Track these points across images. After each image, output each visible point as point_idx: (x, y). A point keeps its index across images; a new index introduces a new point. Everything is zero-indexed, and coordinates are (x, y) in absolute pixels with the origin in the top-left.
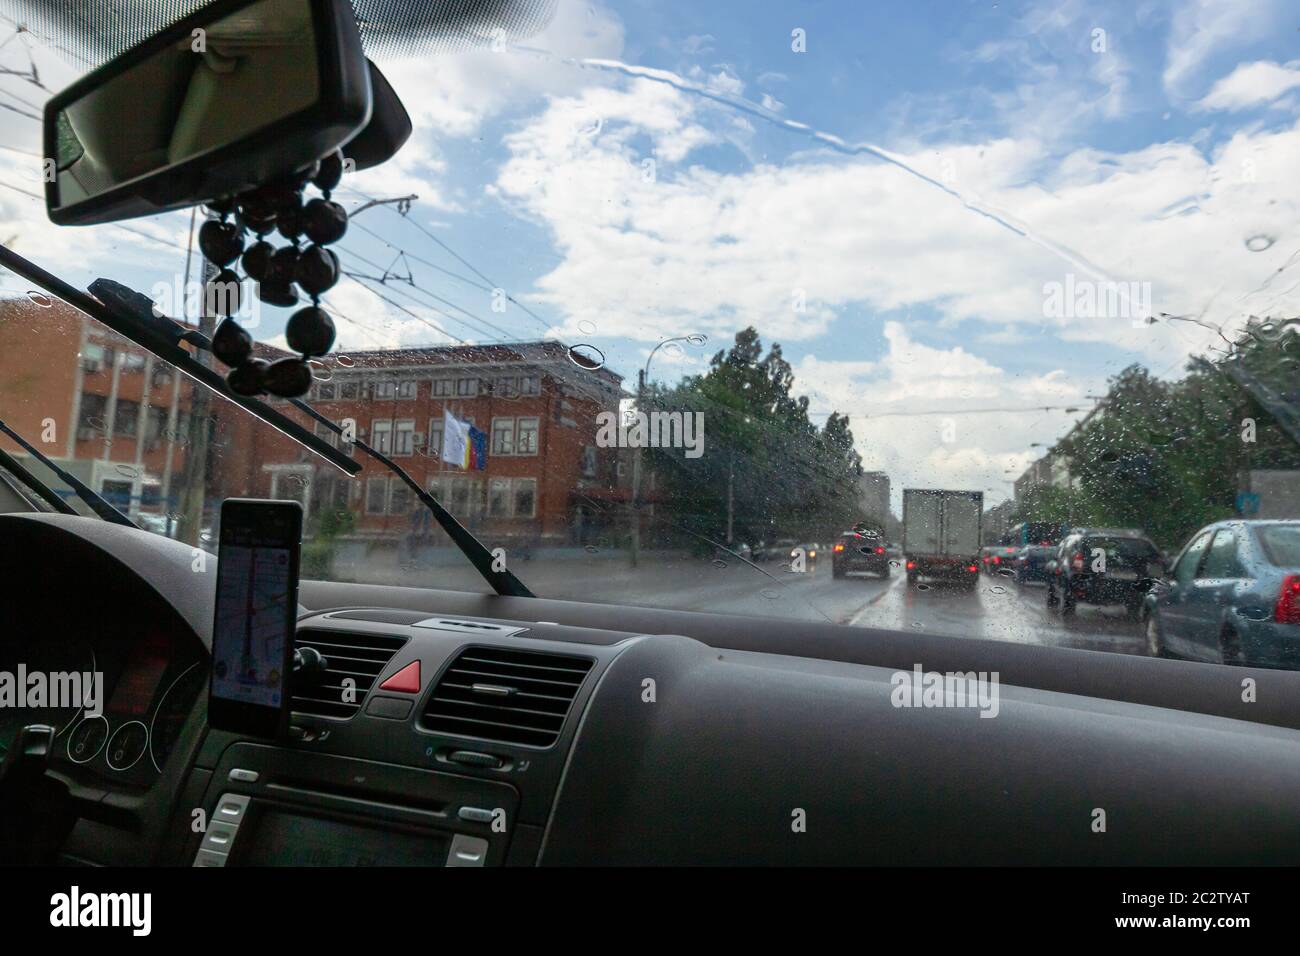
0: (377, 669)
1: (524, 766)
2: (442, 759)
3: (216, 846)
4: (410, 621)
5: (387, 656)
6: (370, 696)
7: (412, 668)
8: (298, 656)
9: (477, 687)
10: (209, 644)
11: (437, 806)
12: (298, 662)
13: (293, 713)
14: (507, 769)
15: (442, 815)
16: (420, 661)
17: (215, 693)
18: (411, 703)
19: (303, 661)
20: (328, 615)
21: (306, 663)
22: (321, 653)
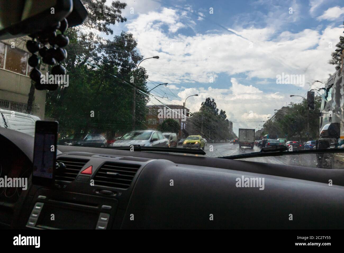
0: (80, 168)
1: (120, 194)
2: (97, 193)
3: (34, 217)
4: (90, 156)
5: (83, 165)
6: (78, 176)
7: (90, 168)
8: (58, 164)
9: (108, 173)
10: (32, 161)
11: (96, 205)
12: (57, 166)
13: (56, 180)
14: (115, 195)
15: (97, 207)
16: (92, 166)
17: (34, 175)
18: (89, 177)
19: (59, 166)
20: (67, 154)
21: (60, 166)
22: (64, 164)
